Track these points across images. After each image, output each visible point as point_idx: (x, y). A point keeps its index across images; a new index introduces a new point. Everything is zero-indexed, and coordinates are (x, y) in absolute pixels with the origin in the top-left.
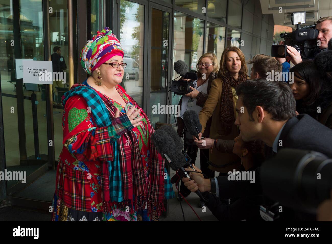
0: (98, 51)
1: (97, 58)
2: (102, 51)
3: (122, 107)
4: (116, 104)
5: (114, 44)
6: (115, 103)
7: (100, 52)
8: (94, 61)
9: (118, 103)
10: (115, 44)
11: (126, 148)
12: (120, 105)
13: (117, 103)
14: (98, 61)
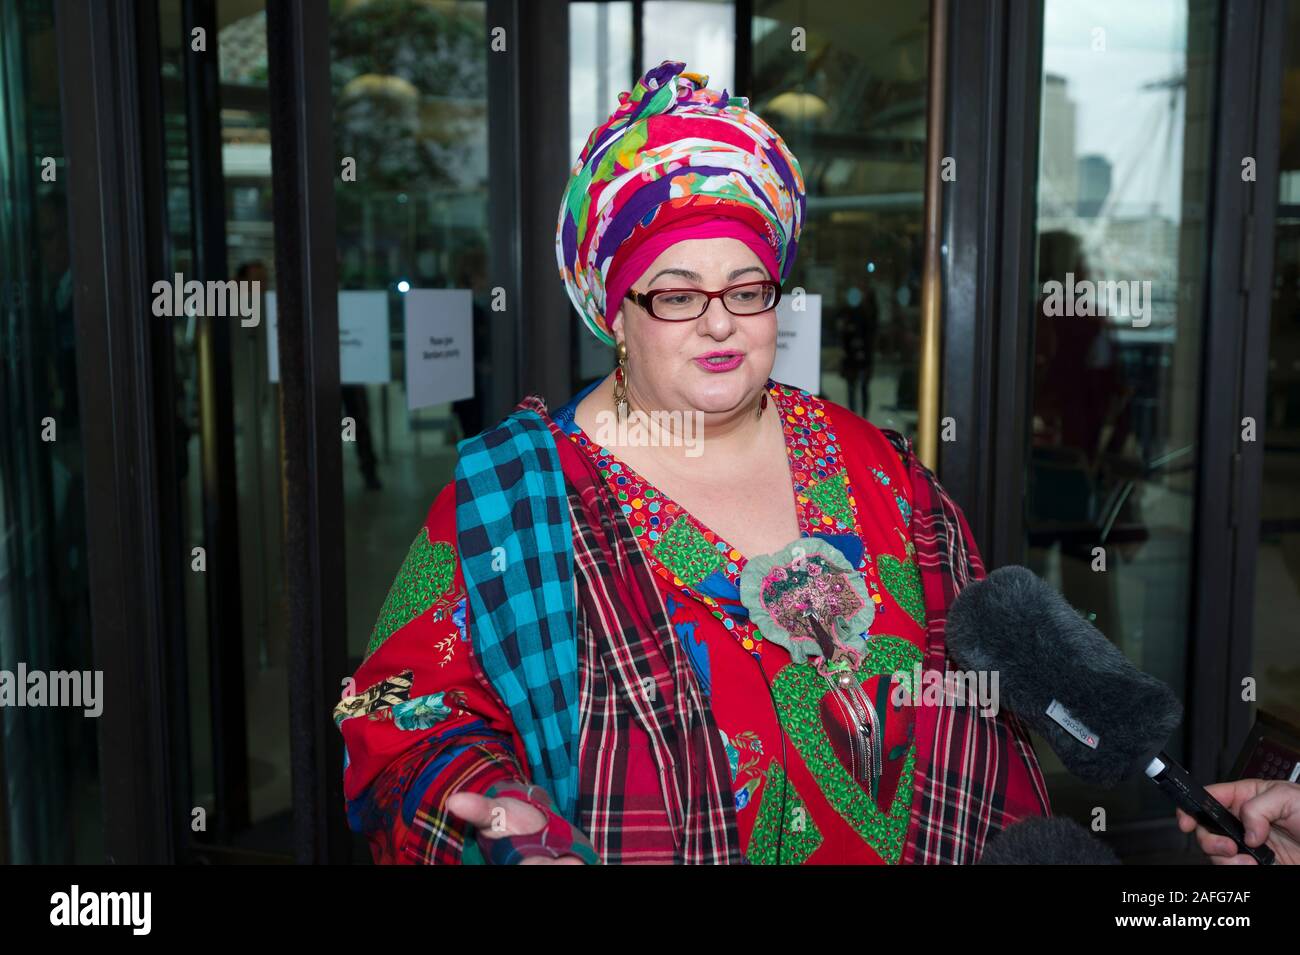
0: (593, 221)
1: (599, 265)
2: (611, 219)
3: (727, 555)
4: (686, 532)
5: (678, 166)
6: (679, 527)
7: (601, 228)
8: (593, 285)
9: (703, 530)
10: (685, 167)
11: (634, 834)
12: (717, 539)
13: (695, 523)
14: (604, 279)
